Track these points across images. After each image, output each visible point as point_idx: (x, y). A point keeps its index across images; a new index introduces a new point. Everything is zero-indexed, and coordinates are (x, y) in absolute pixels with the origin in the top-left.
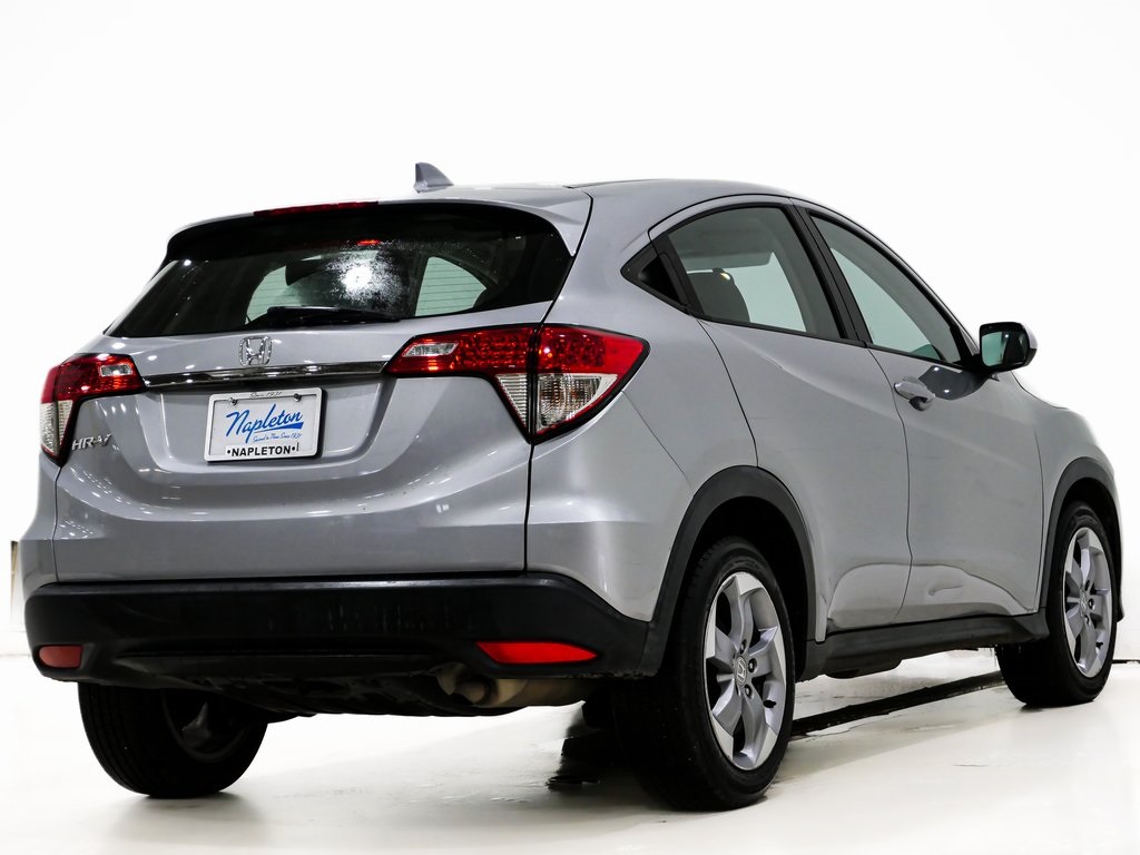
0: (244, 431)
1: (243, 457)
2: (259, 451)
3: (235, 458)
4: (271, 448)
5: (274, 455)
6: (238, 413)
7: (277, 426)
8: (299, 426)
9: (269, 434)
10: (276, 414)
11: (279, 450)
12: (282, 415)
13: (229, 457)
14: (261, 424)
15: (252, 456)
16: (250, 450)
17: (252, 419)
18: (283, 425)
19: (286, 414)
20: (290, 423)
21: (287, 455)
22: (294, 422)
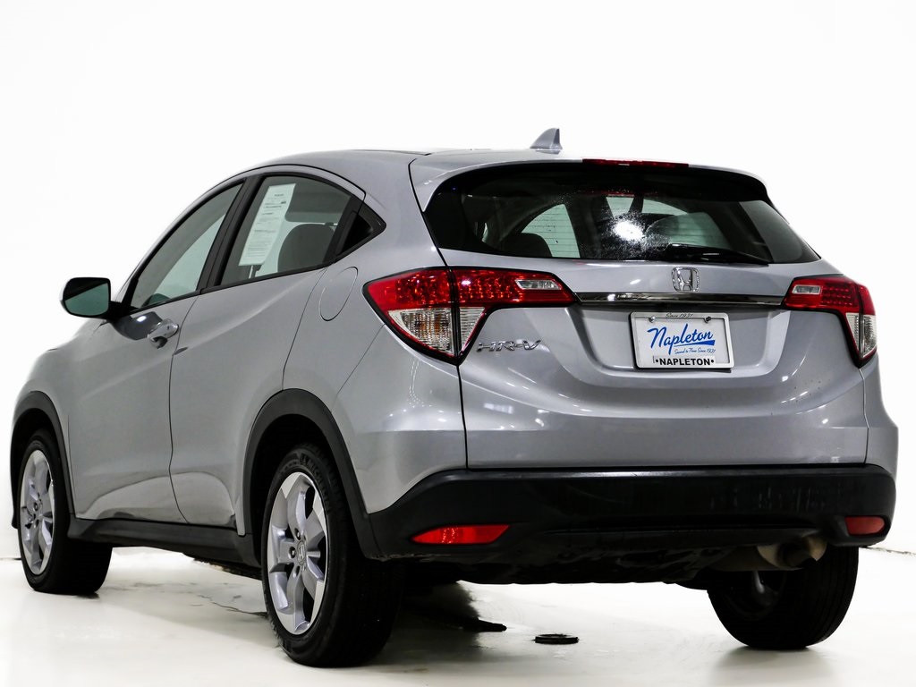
0: (665, 344)
1: (670, 366)
2: (683, 362)
3: (663, 366)
4: (693, 360)
5: (696, 366)
6: (656, 329)
7: (692, 342)
8: (712, 343)
9: (687, 348)
10: (690, 331)
11: (700, 362)
12: (695, 333)
13: (658, 365)
14: (677, 340)
15: (678, 365)
16: (675, 361)
17: (670, 334)
18: (698, 341)
19: (698, 332)
20: (703, 340)
21: (707, 366)
22: (707, 339)
